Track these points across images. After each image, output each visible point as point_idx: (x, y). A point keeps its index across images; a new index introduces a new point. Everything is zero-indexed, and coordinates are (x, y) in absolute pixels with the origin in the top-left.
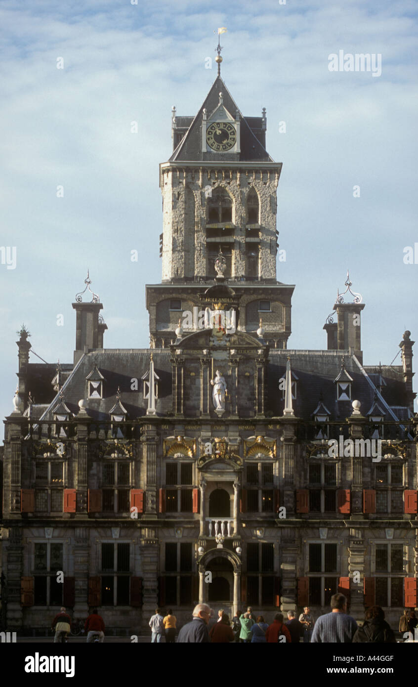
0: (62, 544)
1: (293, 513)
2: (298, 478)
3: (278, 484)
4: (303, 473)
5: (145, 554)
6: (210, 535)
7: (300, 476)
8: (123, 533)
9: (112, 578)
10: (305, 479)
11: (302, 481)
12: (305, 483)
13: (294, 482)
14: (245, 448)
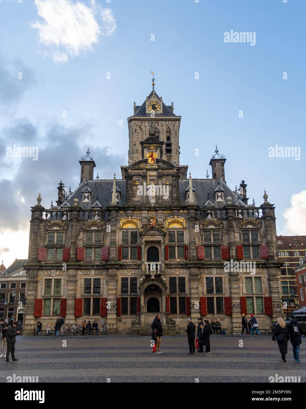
0: (61, 279)
1: (196, 259)
2: (198, 240)
3: (187, 243)
4: (200, 237)
5: (109, 284)
6: (147, 272)
7: (199, 238)
8: (97, 273)
9: (90, 299)
10: (202, 240)
11: (200, 241)
12: (202, 242)
13: (196, 242)
14: (167, 223)
